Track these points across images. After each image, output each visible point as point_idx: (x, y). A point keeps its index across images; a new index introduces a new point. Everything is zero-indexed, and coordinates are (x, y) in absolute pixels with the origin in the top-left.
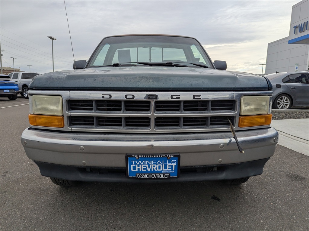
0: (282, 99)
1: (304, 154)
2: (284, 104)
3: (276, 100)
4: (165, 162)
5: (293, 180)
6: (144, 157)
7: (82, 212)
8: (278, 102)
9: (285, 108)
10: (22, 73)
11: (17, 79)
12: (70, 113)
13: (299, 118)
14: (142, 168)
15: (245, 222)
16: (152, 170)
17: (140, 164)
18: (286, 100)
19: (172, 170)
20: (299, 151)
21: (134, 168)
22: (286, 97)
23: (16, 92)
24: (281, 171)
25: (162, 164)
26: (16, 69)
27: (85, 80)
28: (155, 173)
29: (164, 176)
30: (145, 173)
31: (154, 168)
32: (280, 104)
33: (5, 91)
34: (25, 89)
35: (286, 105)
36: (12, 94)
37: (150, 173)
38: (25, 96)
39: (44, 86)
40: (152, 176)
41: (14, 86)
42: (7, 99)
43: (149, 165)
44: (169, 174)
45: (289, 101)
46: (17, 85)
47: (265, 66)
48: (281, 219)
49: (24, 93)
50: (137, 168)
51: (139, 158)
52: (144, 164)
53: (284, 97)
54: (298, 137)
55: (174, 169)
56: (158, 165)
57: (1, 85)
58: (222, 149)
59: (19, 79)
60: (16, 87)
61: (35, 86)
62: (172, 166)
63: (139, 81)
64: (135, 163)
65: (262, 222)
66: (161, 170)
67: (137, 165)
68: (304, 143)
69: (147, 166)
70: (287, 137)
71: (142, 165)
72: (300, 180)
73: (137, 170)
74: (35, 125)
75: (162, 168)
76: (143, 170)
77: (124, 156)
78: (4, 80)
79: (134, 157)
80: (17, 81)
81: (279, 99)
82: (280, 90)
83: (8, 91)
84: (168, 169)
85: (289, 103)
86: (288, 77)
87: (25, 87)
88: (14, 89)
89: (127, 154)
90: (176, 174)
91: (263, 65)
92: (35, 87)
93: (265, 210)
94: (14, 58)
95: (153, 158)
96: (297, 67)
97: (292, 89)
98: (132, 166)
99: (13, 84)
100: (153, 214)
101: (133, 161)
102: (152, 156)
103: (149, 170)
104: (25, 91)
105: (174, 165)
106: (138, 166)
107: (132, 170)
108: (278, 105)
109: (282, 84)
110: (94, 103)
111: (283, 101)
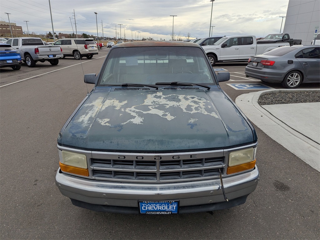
0: (292, 76)
1: (297, 156)
2: (294, 81)
3: (286, 77)
4: (168, 205)
5: (278, 190)
6: (152, 202)
7: (105, 226)
8: (288, 79)
9: (295, 84)
10: (22, 40)
11: (18, 45)
12: (93, 167)
13: (305, 101)
14: (150, 208)
15: (229, 237)
16: (158, 209)
17: (149, 206)
18: (297, 77)
19: (173, 209)
20: (292, 151)
21: (145, 208)
22: (297, 74)
23: (19, 62)
24: (270, 179)
25: (166, 206)
26: (11, 23)
27: (104, 142)
28: (161, 211)
29: (167, 213)
30: (153, 211)
31: (160, 208)
32: (290, 81)
33: (8, 61)
34: (27, 57)
35: (296, 82)
36: (16, 65)
37: (157, 211)
38: (28, 64)
39: (70, 145)
40: (158, 213)
41: (16, 55)
42: (11, 68)
43: (156, 207)
44: (171, 211)
45: (299, 77)
46: (19, 54)
47: (285, 19)
48: (258, 234)
49: (27, 62)
50: (147, 208)
51: (148, 203)
52: (152, 206)
53: (295, 73)
54: (297, 131)
55: (175, 209)
56: (163, 207)
57: (1, 56)
58: (212, 195)
59: (20, 46)
60: (19, 57)
62: (173, 207)
63: (147, 145)
64: (145, 206)
65: (243, 237)
66: (165, 209)
67: (146, 207)
68: (301, 139)
69: (154, 207)
70: (286, 131)
71: (151, 207)
72: (283, 190)
73: (147, 209)
74: (66, 171)
75: (166, 208)
76: (151, 209)
77: (136, 202)
78: (5, 50)
79: (144, 202)
80: (18, 49)
81: (290, 76)
82: (292, 67)
83: (11, 62)
84: (170, 209)
85: (300, 79)
86: (301, 51)
87: (27, 55)
88: (17, 59)
89: (138, 200)
90: (177, 211)
91: (283, 17)
92: (64, 145)
93: (248, 225)
94: (8, 14)
95: (158, 203)
96: (317, 30)
97: (305, 65)
98: (143, 207)
99: (14, 54)
100: (160, 229)
101: (144, 205)
102: (158, 202)
103: (156, 209)
104: (28, 59)
105: (175, 206)
106: (148, 207)
107: (143, 209)
108: (288, 82)
109: (295, 60)
110: (112, 161)
111: (293, 78)
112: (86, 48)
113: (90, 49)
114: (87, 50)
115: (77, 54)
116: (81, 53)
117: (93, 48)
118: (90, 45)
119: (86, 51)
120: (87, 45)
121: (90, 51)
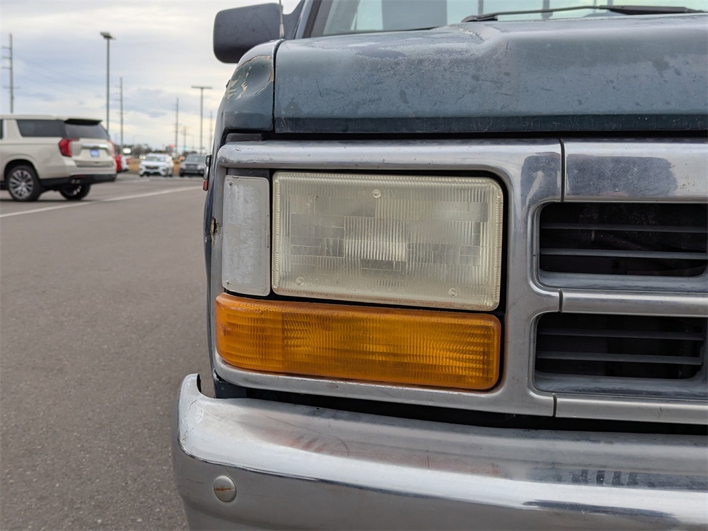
12: (557, 294)
27: (661, 66)
39: (362, 112)
61: (291, 114)
74: (279, 367)
92: (295, 121)
112: (65, 150)
113: (85, 156)
114: (69, 162)
115: (23, 177)
116: (43, 173)
117: (94, 153)
118: (84, 142)
119: (64, 167)
120: (68, 141)
121: (81, 165)
